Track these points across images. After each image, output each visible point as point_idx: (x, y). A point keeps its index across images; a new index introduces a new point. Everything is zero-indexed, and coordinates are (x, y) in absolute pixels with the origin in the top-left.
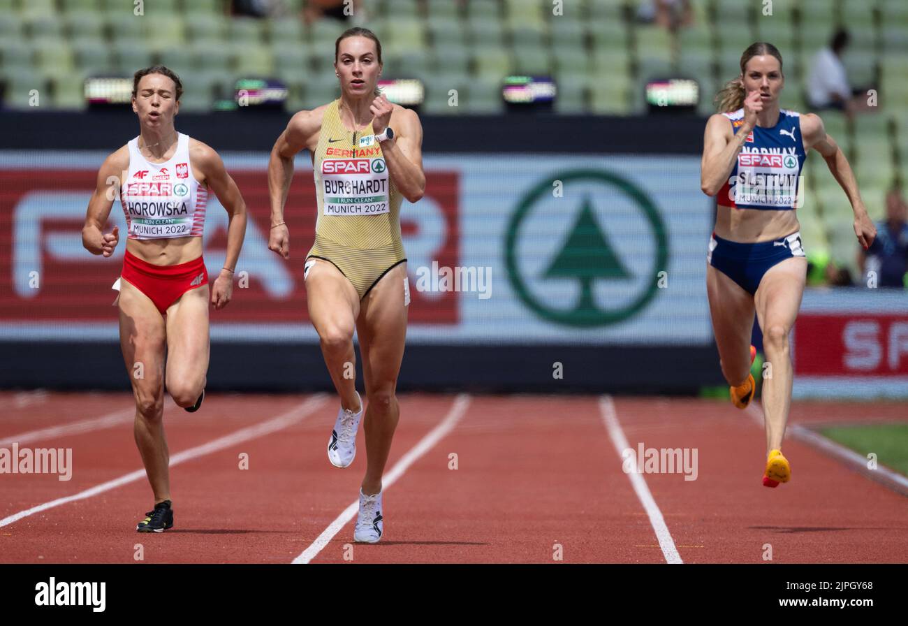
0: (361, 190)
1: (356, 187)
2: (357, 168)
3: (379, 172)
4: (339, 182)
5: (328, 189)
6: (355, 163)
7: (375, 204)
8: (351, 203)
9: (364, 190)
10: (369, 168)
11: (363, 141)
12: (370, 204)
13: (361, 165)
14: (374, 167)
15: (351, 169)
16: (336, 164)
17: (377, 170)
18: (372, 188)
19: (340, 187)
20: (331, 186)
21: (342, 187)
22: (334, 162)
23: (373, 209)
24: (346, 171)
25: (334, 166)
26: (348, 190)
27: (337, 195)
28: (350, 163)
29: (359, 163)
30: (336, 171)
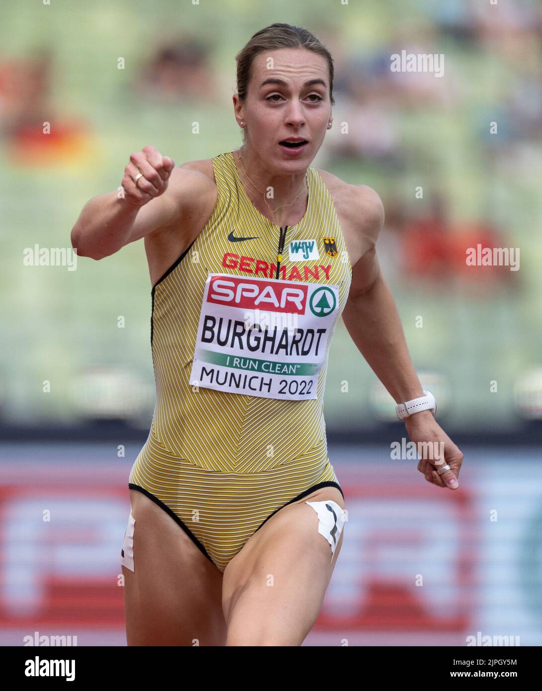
0: (281, 346)
1: (273, 339)
2: (279, 300)
3: (322, 314)
4: (238, 323)
5: (208, 335)
6: (278, 289)
7: (299, 379)
8: (253, 369)
9: (285, 347)
10: (303, 303)
11: (296, 248)
12: (289, 379)
13: (289, 295)
14: (315, 302)
15: (268, 300)
16: (241, 286)
17: (318, 310)
18: (300, 345)
19: (235, 334)
20: (216, 330)
21: (239, 335)
22: (237, 282)
23: (293, 390)
24: (257, 303)
25: (234, 290)
26: (253, 343)
27: (226, 350)
28: (269, 289)
29: (286, 291)
30: (238, 300)
